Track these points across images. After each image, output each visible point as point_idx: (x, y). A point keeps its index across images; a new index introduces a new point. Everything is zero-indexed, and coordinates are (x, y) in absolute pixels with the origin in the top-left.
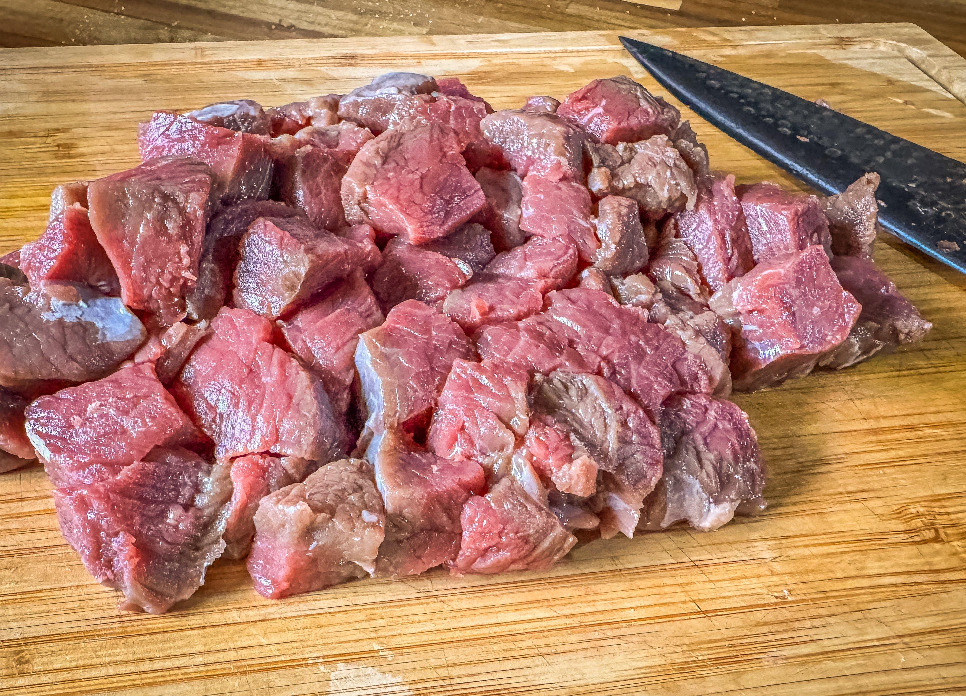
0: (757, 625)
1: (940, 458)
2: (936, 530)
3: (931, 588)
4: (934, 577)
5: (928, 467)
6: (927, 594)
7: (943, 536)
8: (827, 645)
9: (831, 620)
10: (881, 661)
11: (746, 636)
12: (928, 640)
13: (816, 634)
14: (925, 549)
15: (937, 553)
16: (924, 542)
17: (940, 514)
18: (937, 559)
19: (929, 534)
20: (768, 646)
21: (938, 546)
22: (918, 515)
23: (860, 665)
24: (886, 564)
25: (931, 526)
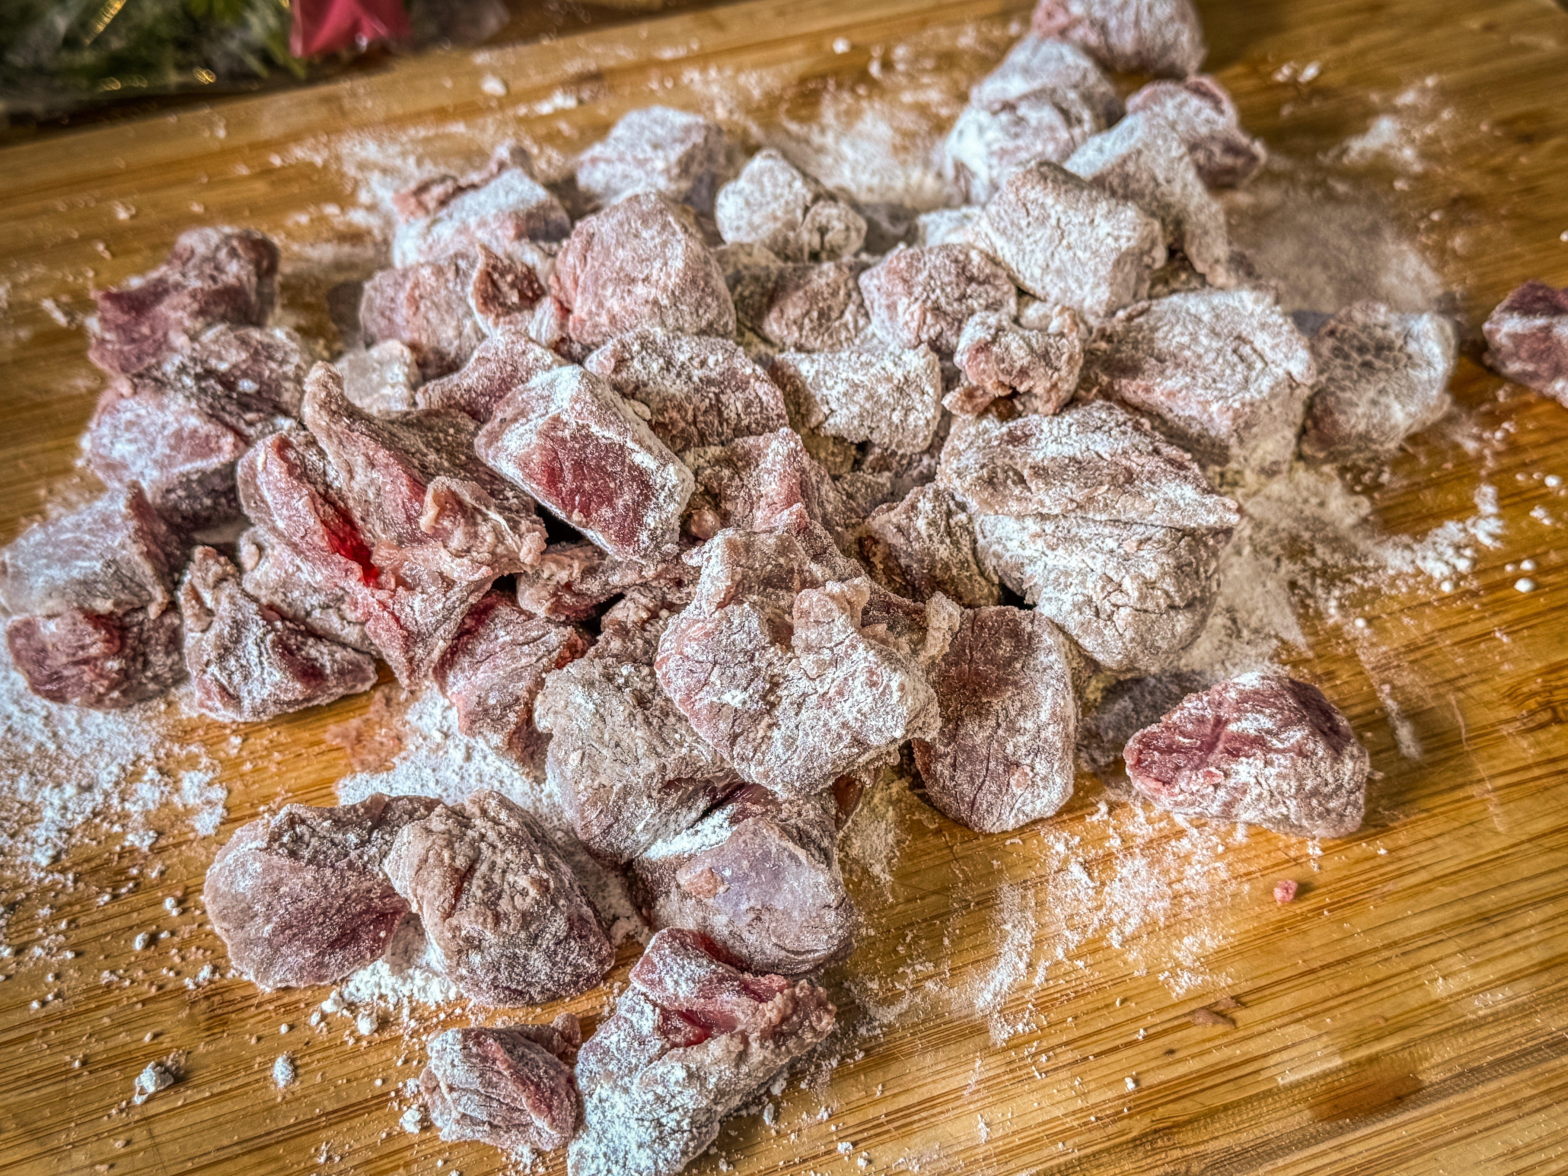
0: (1357, 862)
1: (1555, 615)
2: (1554, 710)
3: (1552, 781)
4: (1552, 768)
5: (1541, 630)
6: (1546, 789)
7: (1562, 715)
8: (1438, 870)
9: (1439, 841)
10: (1500, 876)
11: (1346, 878)
12: (1548, 842)
13: (1424, 860)
14: (1542, 736)
15: (1556, 737)
16: (1542, 726)
17: (1557, 688)
18: (1557, 744)
19: (1545, 716)
20: (1371, 885)
21: (1556, 729)
22: (1533, 694)
23: (1476, 885)
24: (1496, 762)
25: (1547, 706)
